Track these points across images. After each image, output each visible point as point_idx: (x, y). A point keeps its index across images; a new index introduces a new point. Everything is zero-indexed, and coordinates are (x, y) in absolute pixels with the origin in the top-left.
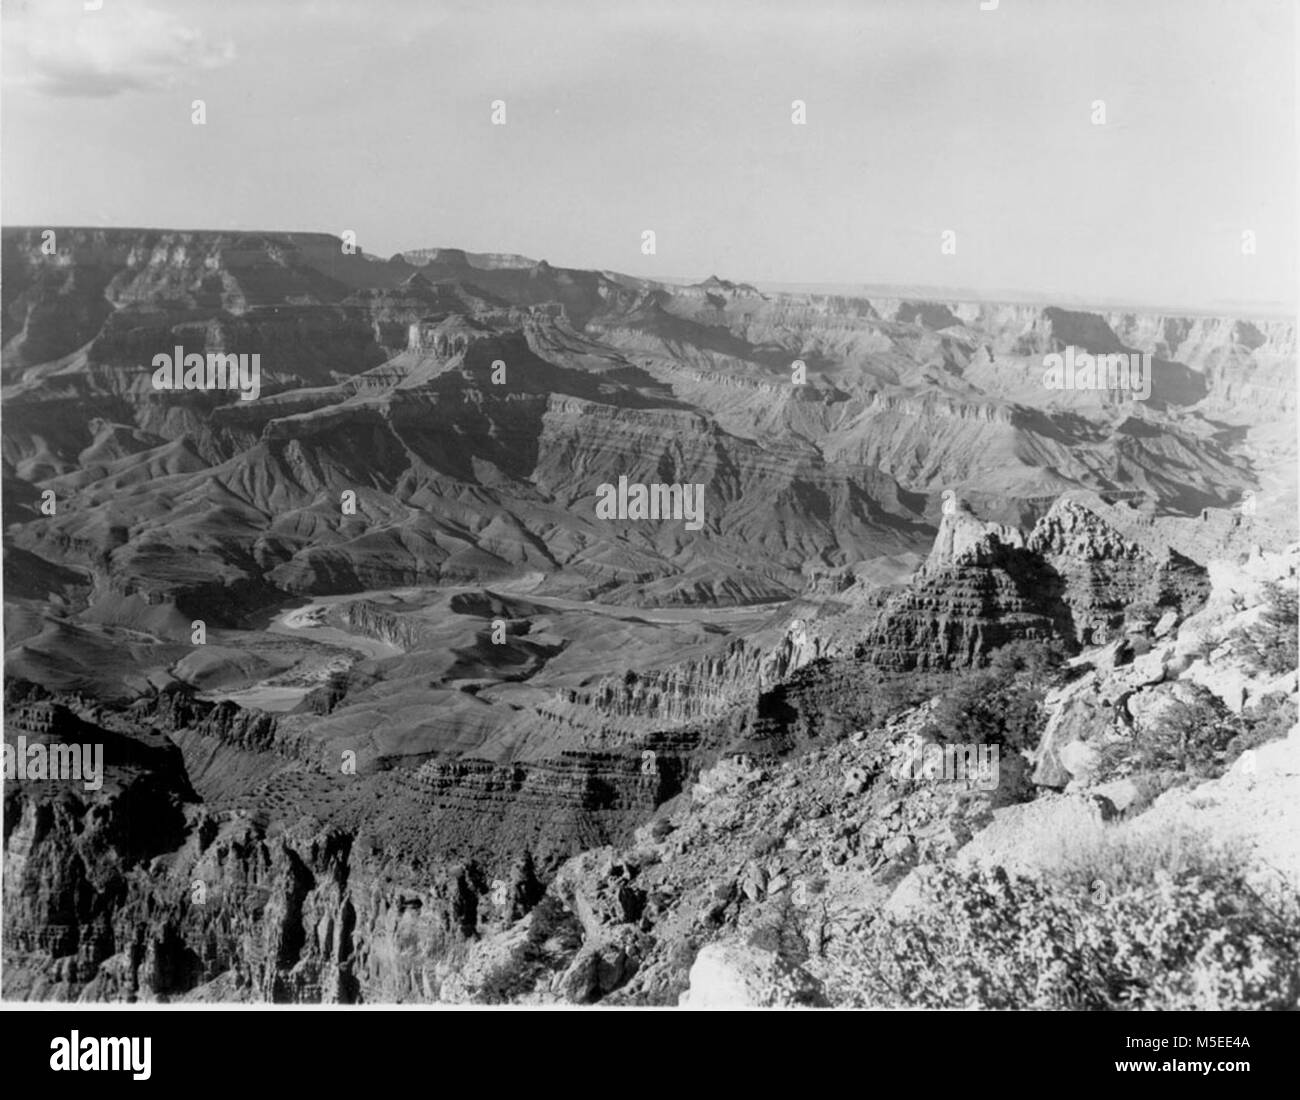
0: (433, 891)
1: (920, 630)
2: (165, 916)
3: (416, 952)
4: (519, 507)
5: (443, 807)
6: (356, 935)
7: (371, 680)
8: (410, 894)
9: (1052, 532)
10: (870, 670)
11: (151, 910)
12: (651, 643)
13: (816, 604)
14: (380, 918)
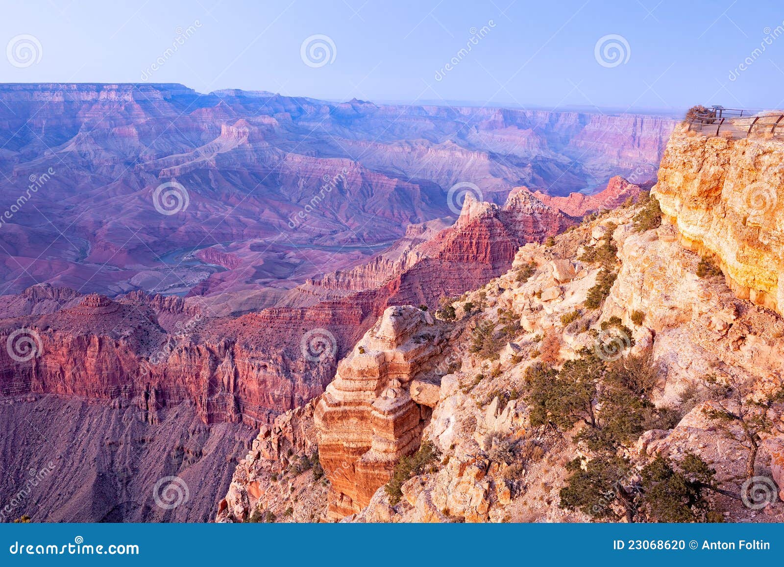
0: (271, 361)
1: (465, 245)
2: (158, 379)
3: (266, 386)
4: (276, 203)
5: (272, 327)
6: (240, 381)
7: (219, 282)
8: (262, 363)
9: (516, 202)
10: (446, 264)
11: (151, 377)
12: (340, 260)
13: (410, 240)
14: (250, 374)
